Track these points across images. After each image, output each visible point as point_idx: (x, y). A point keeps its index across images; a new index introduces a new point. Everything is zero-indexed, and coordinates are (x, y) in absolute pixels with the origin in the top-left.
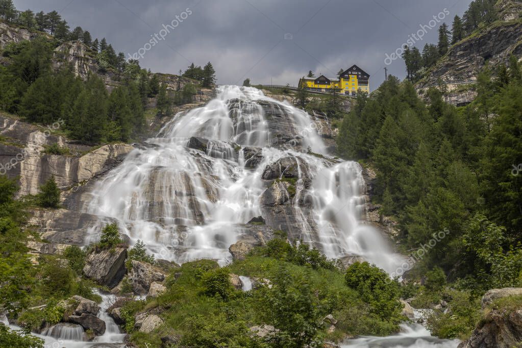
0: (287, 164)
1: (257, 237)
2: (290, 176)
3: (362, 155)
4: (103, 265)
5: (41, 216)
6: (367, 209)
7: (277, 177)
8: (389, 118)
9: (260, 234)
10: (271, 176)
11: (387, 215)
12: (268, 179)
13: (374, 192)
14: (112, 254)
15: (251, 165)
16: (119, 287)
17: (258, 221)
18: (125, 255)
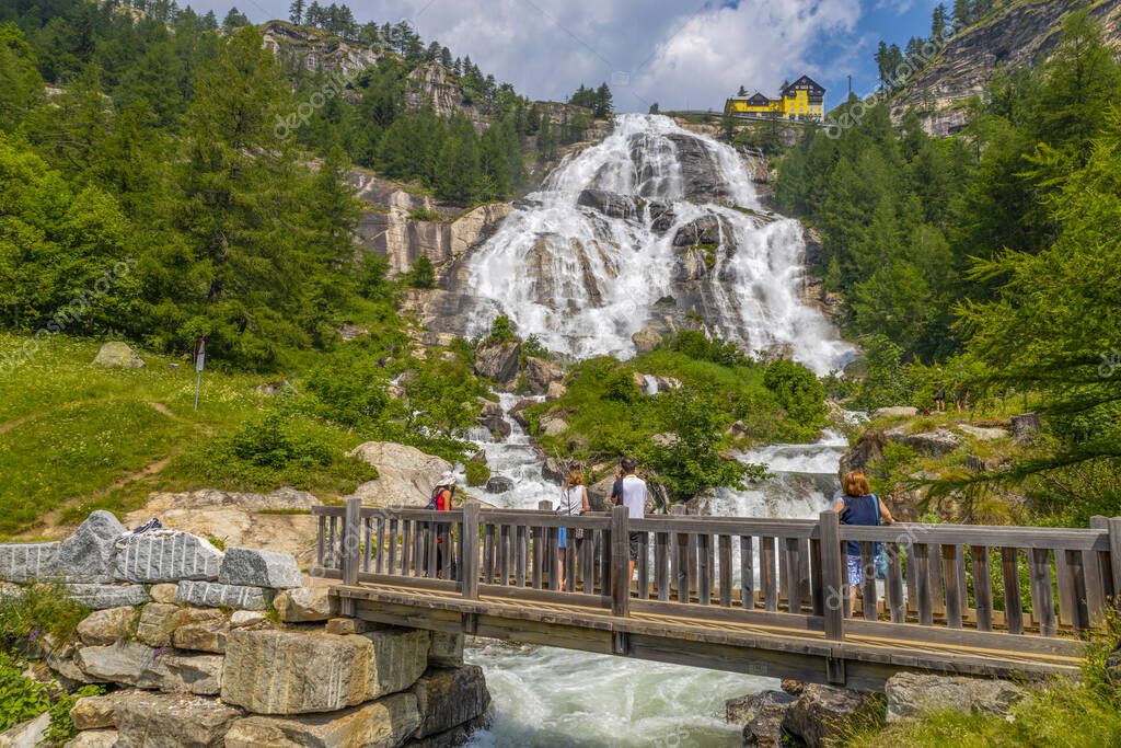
0: (705, 226)
1: (665, 322)
2: (709, 243)
3: (803, 210)
4: (496, 361)
5: (417, 299)
6: (807, 283)
7: (693, 243)
8: (843, 161)
9: (669, 318)
10: (684, 242)
11: (832, 292)
12: (682, 245)
13: (815, 261)
14: (505, 349)
15: (660, 227)
16: (514, 384)
17: (666, 301)
18: (518, 350)
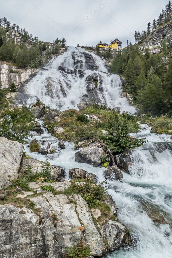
0: (95, 76)
1: (85, 101)
2: (96, 80)
3: (121, 72)
4: (37, 111)
5: (11, 95)
6: (122, 91)
7: (91, 80)
8: (131, 59)
9: (86, 100)
10: (89, 79)
11: (129, 93)
12: (88, 81)
13: (124, 86)
14: (40, 107)
15: (82, 76)
16: (44, 118)
17: (86, 96)
18: (44, 108)
